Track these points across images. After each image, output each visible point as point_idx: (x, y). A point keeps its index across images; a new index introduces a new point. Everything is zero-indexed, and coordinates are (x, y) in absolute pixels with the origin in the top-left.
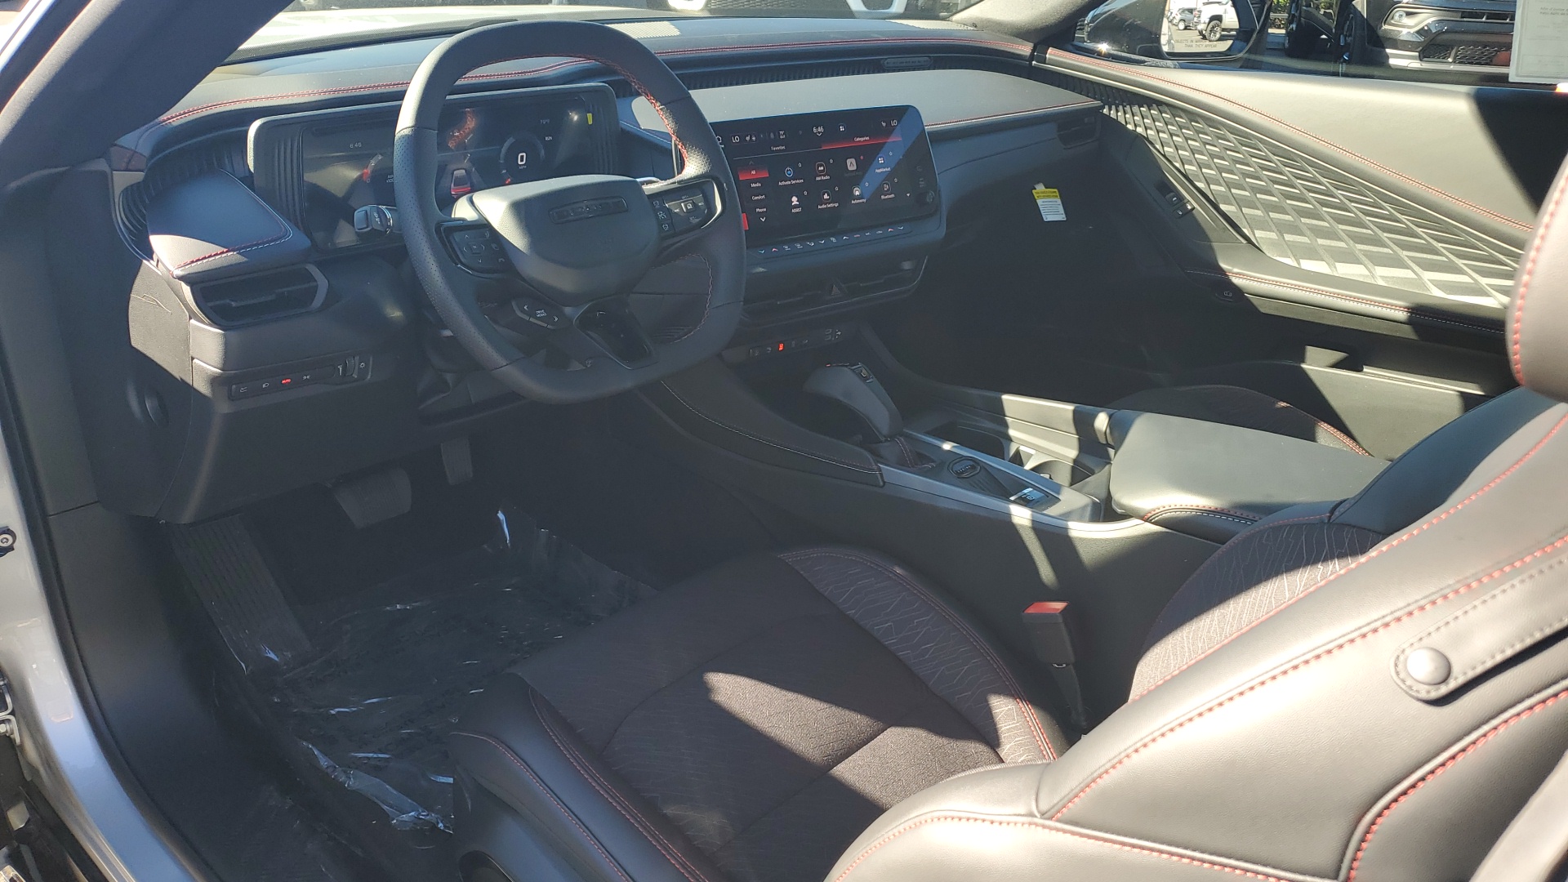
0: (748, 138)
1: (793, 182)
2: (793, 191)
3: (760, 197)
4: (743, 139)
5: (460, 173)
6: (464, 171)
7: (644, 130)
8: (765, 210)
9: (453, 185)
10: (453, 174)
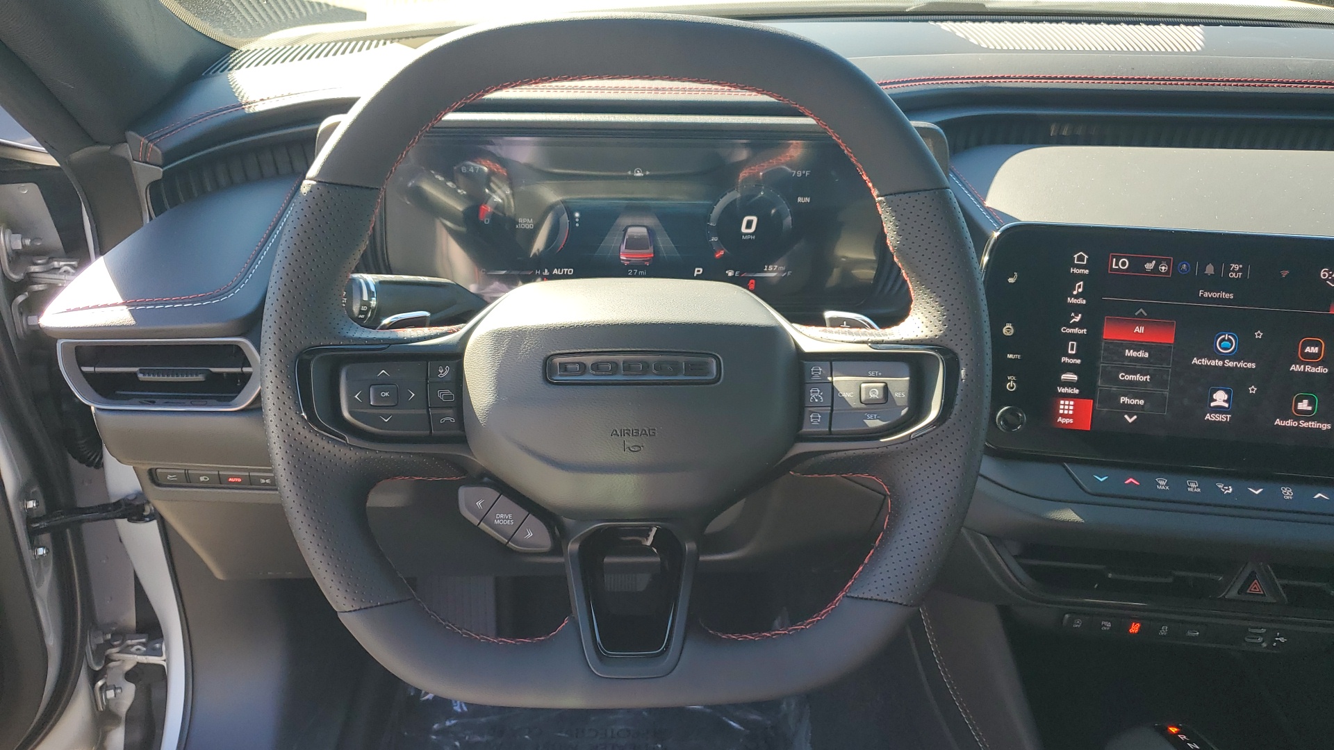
0: (1149, 266)
1: (1231, 364)
2: (1221, 378)
3: (1138, 377)
4: (1137, 265)
5: (638, 231)
6: (644, 230)
7: (988, 210)
8: (1142, 402)
9: (623, 247)
10: (625, 230)
